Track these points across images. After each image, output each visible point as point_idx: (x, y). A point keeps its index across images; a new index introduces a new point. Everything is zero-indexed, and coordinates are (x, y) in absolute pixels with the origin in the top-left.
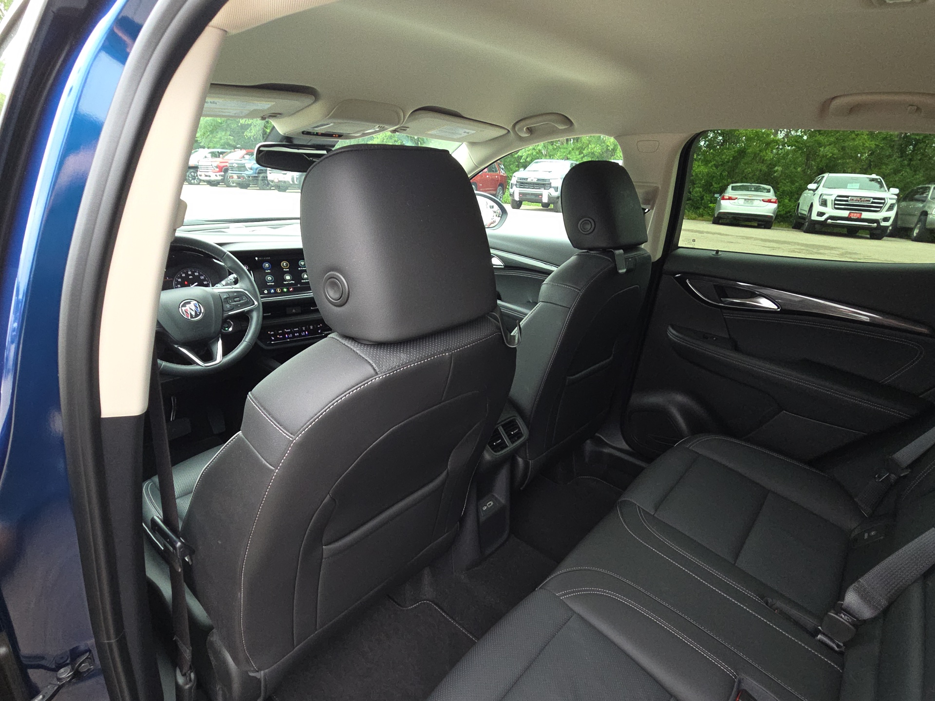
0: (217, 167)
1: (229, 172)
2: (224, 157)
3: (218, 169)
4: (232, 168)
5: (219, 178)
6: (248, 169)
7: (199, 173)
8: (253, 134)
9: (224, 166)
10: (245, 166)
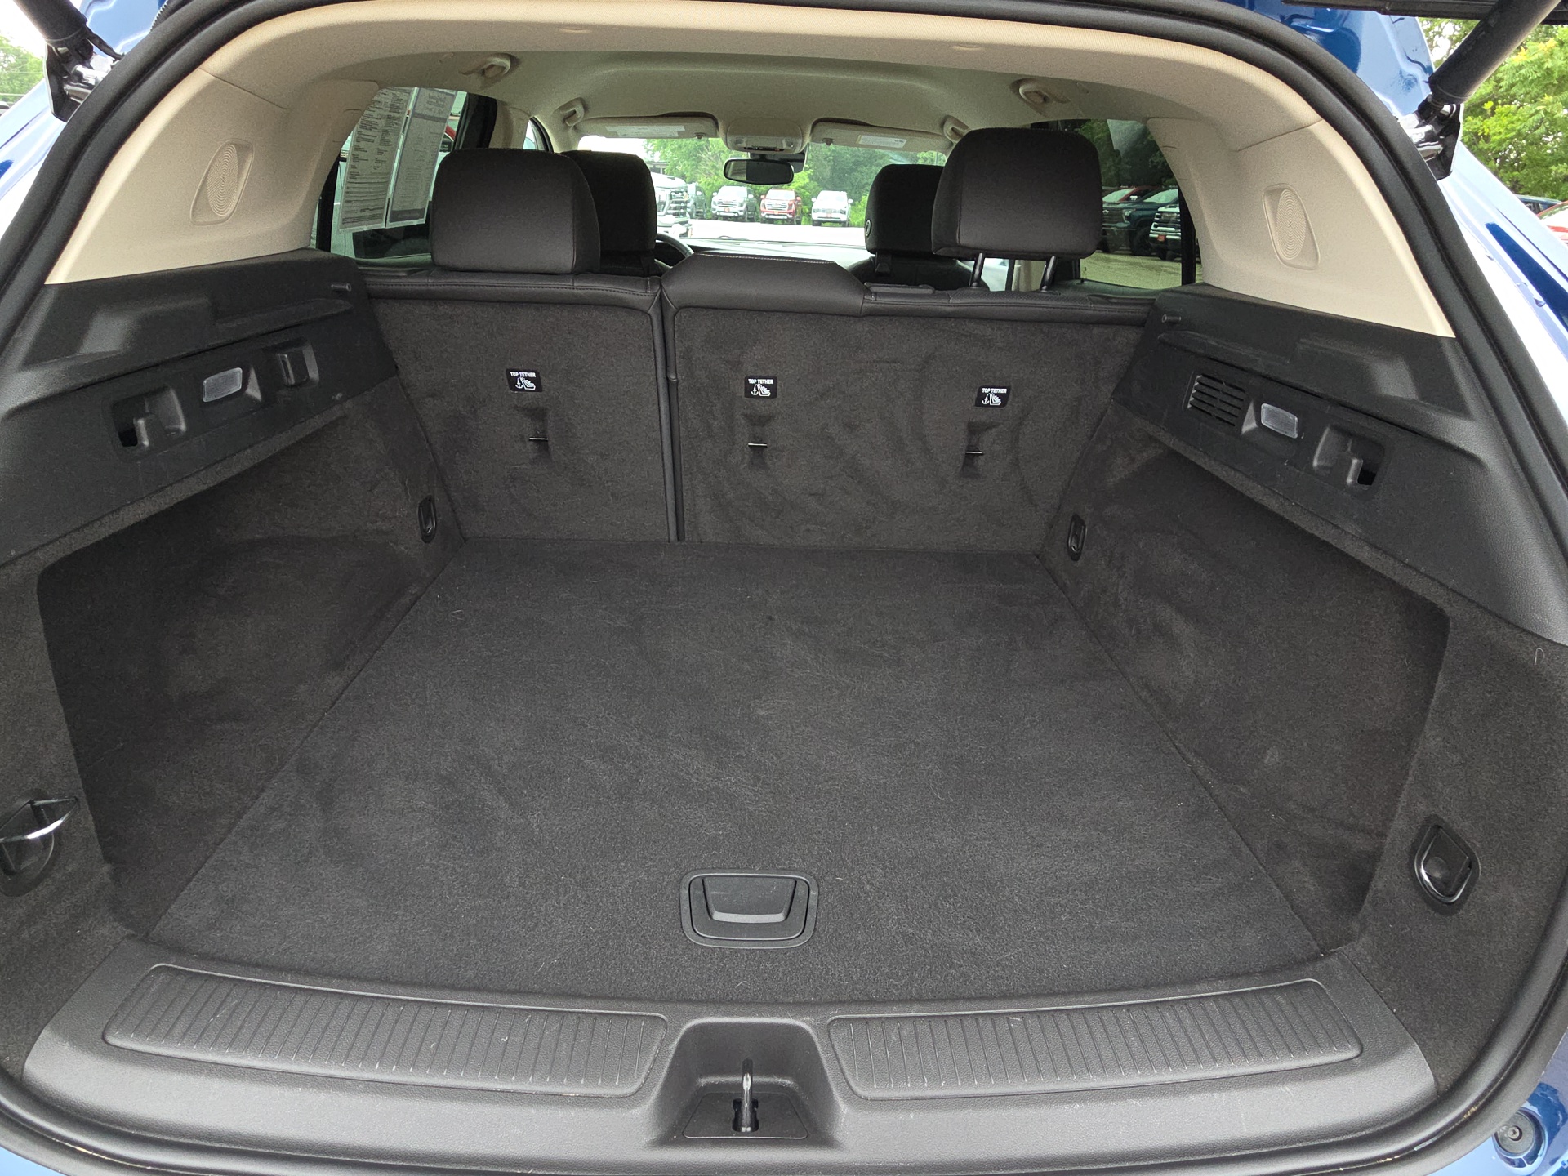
10: (1122, 213)
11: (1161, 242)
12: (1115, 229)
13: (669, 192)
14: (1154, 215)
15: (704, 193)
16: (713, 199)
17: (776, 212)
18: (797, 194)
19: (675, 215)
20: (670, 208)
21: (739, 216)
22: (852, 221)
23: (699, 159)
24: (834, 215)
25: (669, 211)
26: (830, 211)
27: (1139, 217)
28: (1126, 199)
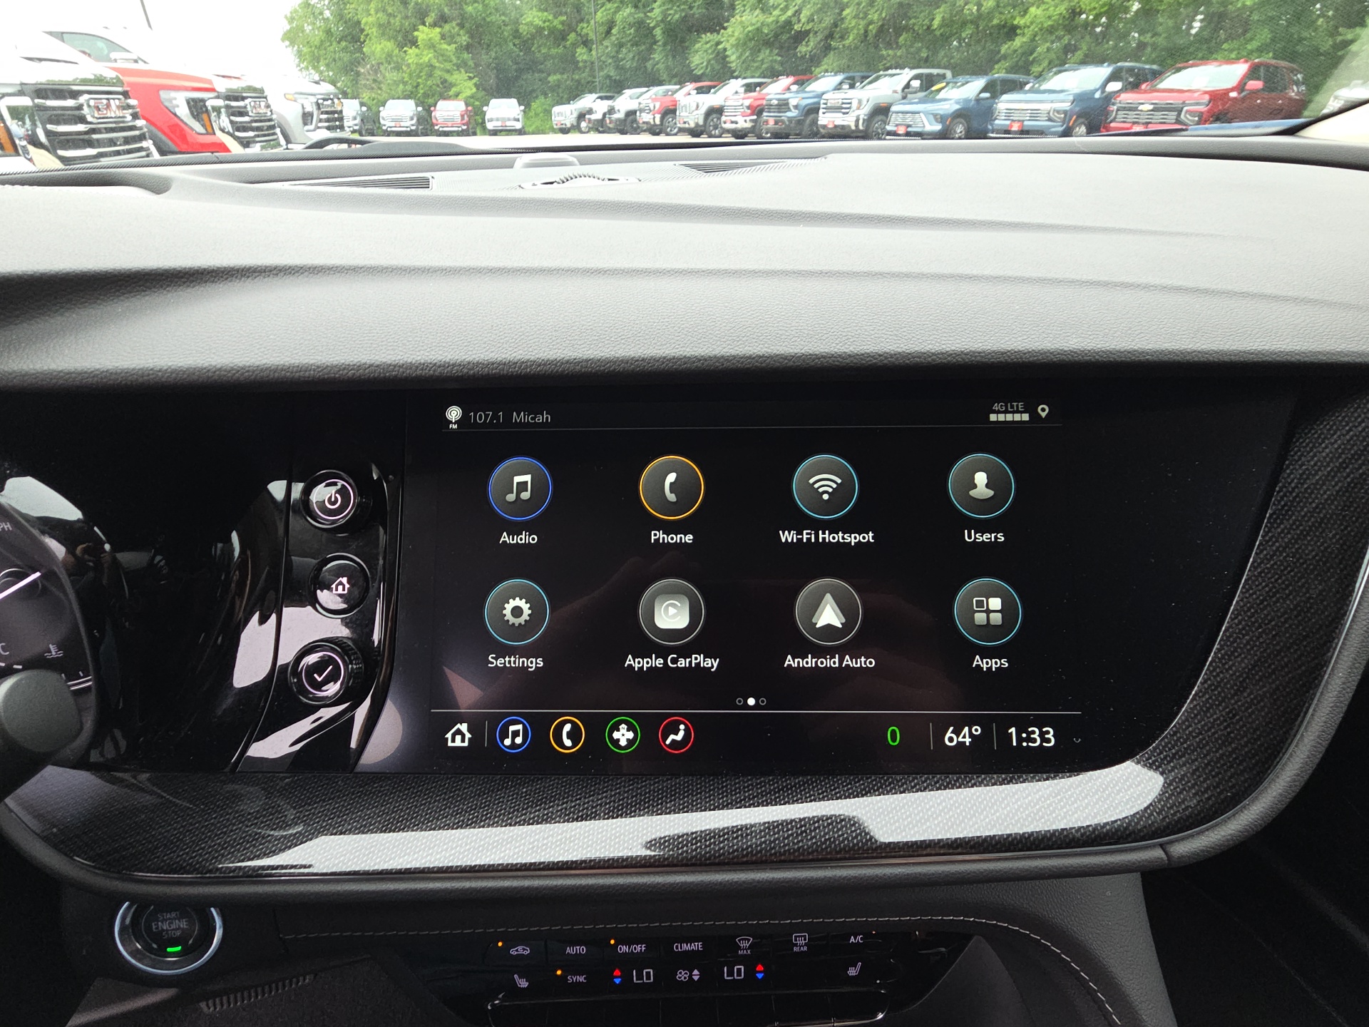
0: (748, 107)
1: (765, 114)
2: (761, 90)
3: (749, 111)
4: (770, 107)
5: (749, 125)
6: (792, 108)
7: (723, 118)
8: (809, 49)
9: (758, 106)
10: (787, 104)
11: (831, 129)
12: (785, 119)
13: (313, 99)
14: (819, 104)
15: (369, 109)
16: (381, 114)
17: (450, 124)
18: (467, 105)
19: (328, 128)
20: (321, 121)
21: (411, 130)
22: (527, 129)
23: (358, 74)
24: (508, 123)
25: (320, 125)
26: (504, 120)
27: (806, 106)
28: (788, 89)
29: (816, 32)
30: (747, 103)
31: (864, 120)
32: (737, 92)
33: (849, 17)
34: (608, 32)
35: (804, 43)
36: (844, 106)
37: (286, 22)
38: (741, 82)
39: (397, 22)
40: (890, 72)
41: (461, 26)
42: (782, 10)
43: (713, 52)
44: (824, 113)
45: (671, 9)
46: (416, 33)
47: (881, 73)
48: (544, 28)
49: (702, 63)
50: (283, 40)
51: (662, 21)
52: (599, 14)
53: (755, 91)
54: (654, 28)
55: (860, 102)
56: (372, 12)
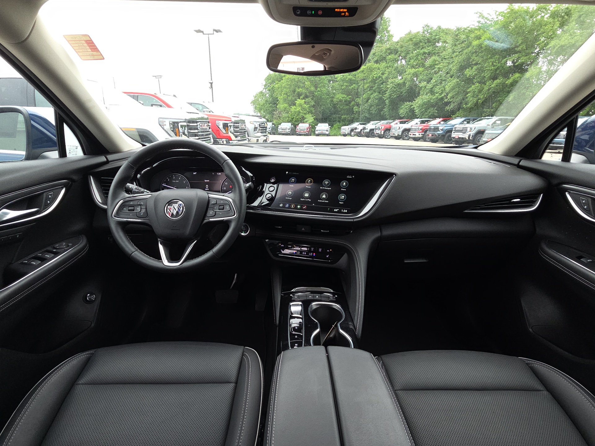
0: (421, 129)
1: (428, 132)
2: (427, 123)
3: (421, 131)
4: (430, 129)
5: (421, 136)
6: (440, 130)
7: (410, 133)
8: (451, 108)
9: (425, 129)
10: (438, 128)
11: (457, 139)
12: (437, 134)
13: (259, 123)
14: (452, 129)
15: (275, 125)
16: (279, 127)
17: (302, 131)
18: (310, 125)
19: (261, 132)
20: (259, 130)
21: (288, 133)
22: (330, 134)
23: (273, 114)
24: (324, 132)
25: (259, 131)
26: (322, 130)
27: (447, 129)
28: (440, 123)
29: (454, 102)
30: (420, 128)
31: (472, 136)
32: (417, 124)
33: (469, 97)
34: (367, 101)
35: (448, 106)
36: (463, 130)
37: (253, 98)
38: (419, 120)
39: (290, 98)
40: (487, 117)
41: (312, 99)
42: (440, 94)
43: (409, 109)
44: (454, 133)
45: (393, 94)
46: (296, 101)
47: (482, 118)
48: (343, 100)
49: (404, 112)
50: (251, 103)
51: (389, 98)
52: (364, 95)
53: (425, 123)
54: (386, 100)
55: (471, 129)
56: (282, 95)
